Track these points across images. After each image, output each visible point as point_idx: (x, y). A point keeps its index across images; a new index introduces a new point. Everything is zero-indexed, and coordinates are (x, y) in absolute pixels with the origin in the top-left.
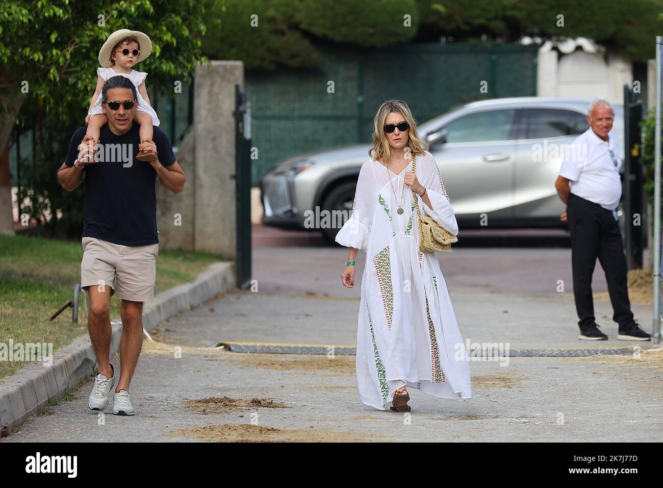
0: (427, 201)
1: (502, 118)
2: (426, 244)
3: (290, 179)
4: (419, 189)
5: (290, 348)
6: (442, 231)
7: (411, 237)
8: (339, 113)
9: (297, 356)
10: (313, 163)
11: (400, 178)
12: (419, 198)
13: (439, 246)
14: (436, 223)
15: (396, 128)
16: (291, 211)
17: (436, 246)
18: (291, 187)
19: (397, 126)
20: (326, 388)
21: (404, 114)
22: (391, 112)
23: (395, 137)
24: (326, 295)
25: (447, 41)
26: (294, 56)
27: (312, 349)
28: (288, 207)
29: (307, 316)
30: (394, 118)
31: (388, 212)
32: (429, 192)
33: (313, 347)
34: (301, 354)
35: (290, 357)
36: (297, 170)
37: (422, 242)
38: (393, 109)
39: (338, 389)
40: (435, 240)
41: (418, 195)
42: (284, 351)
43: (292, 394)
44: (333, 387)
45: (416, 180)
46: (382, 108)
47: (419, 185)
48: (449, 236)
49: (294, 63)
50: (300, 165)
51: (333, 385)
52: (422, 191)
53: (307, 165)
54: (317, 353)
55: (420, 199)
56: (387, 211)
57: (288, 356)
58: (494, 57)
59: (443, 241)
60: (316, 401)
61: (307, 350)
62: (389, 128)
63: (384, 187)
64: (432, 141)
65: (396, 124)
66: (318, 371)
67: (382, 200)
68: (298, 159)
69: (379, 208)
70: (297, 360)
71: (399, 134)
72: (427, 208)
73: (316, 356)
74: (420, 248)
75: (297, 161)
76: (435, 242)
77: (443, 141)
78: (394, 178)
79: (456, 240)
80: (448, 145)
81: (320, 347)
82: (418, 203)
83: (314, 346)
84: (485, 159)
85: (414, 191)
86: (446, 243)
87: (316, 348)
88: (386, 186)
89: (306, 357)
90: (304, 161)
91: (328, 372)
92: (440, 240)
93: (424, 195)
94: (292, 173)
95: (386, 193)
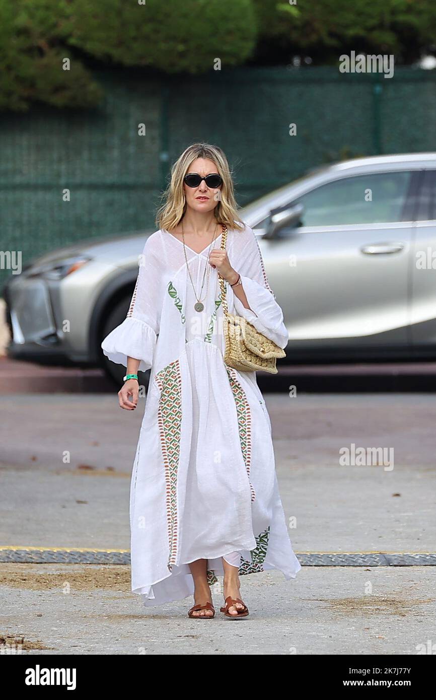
0: (240, 294)
1: (390, 186)
2: (233, 355)
3: (53, 285)
4: (230, 274)
5: (51, 554)
6: (260, 338)
7: (213, 346)
8: (129, 179)
9: (64, 566)
10: (90, 259)
11: (202, 258)
12: (229, 288)
13: (254, 359)
14: (252, 326)
15: (203, 181)
16: (54, 335)
17: (249, 359)
18: (54, 297)
19: (204, 179)
20: (109, 617)
21: (218, 164)
22: (199, 157)
23: (198, 194)
24: (110, 469)
25: (303, 64)
26: (58, 89)
27: (88, 556)
28: (51, 330)
29: (79, 502)
30: (203, 167)
31: (180, 309)
32: (245, 281)
33: (88, 553)
34: (70, 563)
35: (52, 569)
36: (64, 271)
37: (229, 352)
38: (202, 154)
39: (128, 620)
40: (247, 349)
41: (226, 284)
42: (42, 560)
43: (56, 627)
44: (120, 616)
45: (226, 260)
46: (187, 152)
47: (231, 269)
48: (272, 348)
49: (58, 100)
50: (68, 262)
51: (120, 613)
52: (234, 278)
53: (80, 261)
54: (95, 561)
55: (230, 290)
56: (179, 307)
57: (50, 566)
58: (378, 89)
59: (261, 353)
60: (94, 639)
61: (80, 557)
62: (193, 180)
63: (178, 272)
64: (279, 222)
65: (203, 176)
66: (97, 590)
67: (172, 290)
68: (65, 253)
69: (168, 302)
70: (64, 572)
71: (205, 191)
72: (239, 304)
73: (93, 567)
74: (225, 361)
75: (62, 255)
76: (247, 352)
77: (296, 223)
78: (193, 259)
79: (283, 355)
80: (303, 230)
81: (99, 553)
82: (227, 295)
83: (89, 550)
84: (364, 252)
85: (223, 277)
86: (265, 356)
87: (93, 554)
88: (180, 270)
89: (77, 569)
90: (76, 256)
91: (112, 593)
92: (256, 350)
93: (236, 284)
94: (55, 275)
95: (179, 279)
